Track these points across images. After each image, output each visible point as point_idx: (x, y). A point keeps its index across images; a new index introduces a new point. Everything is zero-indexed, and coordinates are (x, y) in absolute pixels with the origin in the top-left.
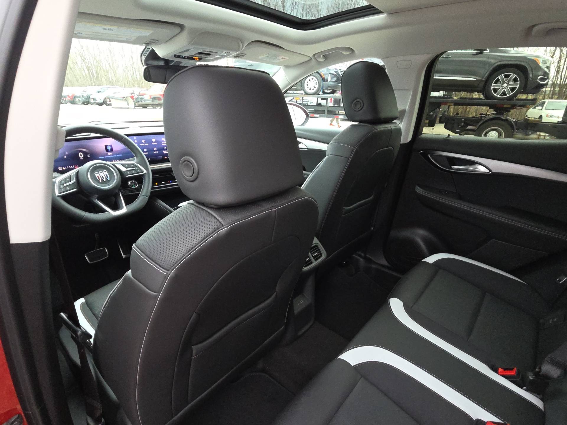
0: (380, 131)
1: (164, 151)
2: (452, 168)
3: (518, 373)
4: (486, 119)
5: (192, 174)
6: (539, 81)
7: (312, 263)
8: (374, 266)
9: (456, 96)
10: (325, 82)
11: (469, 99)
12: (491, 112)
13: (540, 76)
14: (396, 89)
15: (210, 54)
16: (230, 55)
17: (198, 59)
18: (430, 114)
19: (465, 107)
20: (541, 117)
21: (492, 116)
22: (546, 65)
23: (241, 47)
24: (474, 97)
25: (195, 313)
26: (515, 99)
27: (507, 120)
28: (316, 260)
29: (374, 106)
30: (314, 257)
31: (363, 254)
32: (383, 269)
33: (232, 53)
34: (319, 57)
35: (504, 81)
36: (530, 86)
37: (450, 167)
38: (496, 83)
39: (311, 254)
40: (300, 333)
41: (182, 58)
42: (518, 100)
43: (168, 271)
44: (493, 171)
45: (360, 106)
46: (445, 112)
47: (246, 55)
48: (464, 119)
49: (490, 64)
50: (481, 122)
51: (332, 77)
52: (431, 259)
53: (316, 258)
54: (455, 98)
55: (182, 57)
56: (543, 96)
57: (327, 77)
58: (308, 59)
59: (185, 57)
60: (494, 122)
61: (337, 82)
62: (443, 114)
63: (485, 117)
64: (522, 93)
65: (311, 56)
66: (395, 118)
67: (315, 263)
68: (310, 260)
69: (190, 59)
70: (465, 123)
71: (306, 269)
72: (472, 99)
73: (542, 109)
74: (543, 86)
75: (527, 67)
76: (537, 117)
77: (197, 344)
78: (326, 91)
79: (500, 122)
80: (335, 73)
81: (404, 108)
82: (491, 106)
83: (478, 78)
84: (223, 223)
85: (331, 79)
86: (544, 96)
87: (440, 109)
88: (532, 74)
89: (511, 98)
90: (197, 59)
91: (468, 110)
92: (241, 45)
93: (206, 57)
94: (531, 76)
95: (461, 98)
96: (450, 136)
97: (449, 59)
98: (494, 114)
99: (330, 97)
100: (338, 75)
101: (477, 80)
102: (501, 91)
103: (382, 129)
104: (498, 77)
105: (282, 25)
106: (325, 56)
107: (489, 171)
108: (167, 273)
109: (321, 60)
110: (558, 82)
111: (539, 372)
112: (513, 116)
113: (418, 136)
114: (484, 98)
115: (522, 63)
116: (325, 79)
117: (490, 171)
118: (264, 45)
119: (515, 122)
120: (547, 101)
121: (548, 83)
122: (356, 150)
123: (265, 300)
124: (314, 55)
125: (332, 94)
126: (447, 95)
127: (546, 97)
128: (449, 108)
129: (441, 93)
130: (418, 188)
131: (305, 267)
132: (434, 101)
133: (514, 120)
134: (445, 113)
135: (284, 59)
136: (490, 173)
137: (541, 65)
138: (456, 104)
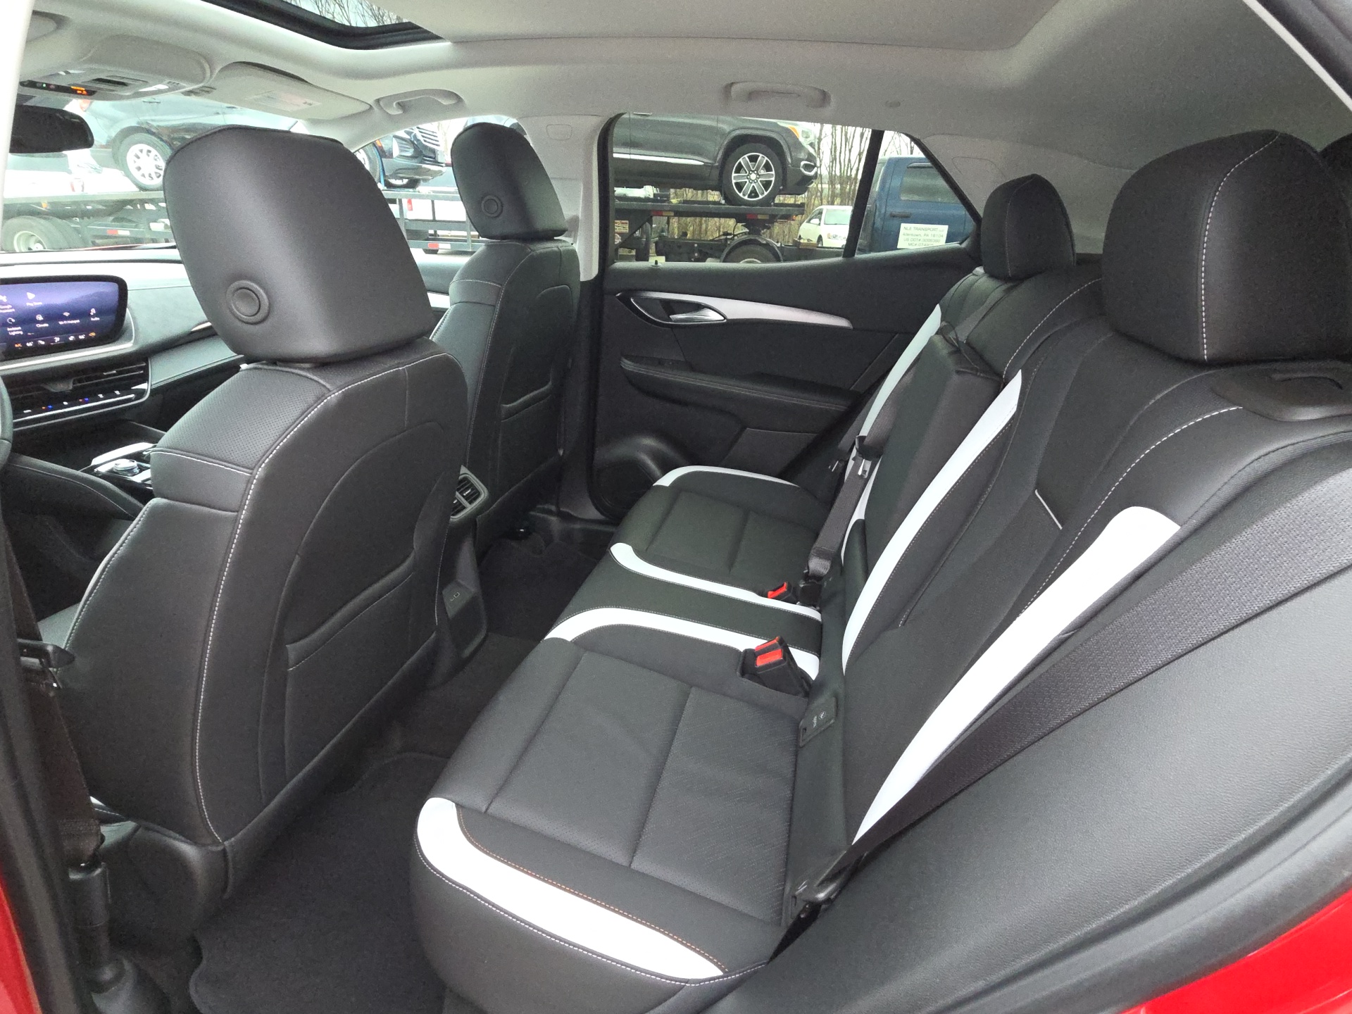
0: (541, 253)
1: (9, 329)
2: (671, 320)
3: (789, 588)
4: (734, 243)
5: (255, 313)
6: (802, 170)
7: (464, 508)
8: (577, 526)
9: (676, 197)
10: (386, 157)
11: (699, 202)
12: (741, 229)
13: (803, 160)
14: (554, 178)
15: (123, 84)
16: (180, 88)
17: (85, 92)
18: (635, 235)
19: (698, 219)
20: (820, 238)
21: (743, 237)
22: (808, 140)
23: (208, 74)
24: (711, 198)
25: (297, 556)
26: (772, 203)
27: (767, 245)
28: (471, 503)
29: (521, 208)
30: (467, 498)
31: (553, 508)
32: (596, 527)
33: (184, 85)
34: (389, 105)
35: (750, 170)
36: (791, 180)
37: (666, 316)
38: (739, 173)
39: (460, 493)
40: (467, 652)
41: (42, 88)
42: (777, 205)
43: (252, 469)
44: (729, 317)
45: (496, 206)
46: (663, 231)
47: (215, 91)
48: (698, 244)
49: (724, 135)
50: (727, 250)
51: (401, 147)
52: (667, 480)
53: (471, 499)
54: (674, 201)
55: (40, 85)
56: (819, 198)
57: (390, 146)
58: (364, 107)
59: (48, 85)
60: (745, 248)
61: (416, 160)
62: (660, 237)
63: (732, 239)
64: (782, 192)
65: (371, 102)
66: (561, 232)
67: (470, 508)
68: (459, 503)
69: (65, 92)
70: (700, 252)
71: (455, 518)
72: (708, 203)
73: (819, 224)
74: (809, 180)
75: (782, 142)
76: (815, 240)
77: (295, 641)
78: (393, 181)
79: (759, 248)
80: (409, 137)
81: (574, 214)
82: (740, 218)
83: (706, 161)
84: (328, 386)
85: (401, 151)
86: (821, 200)
87: (654, 226)
88: (792, 159)
89: (768, 201)
90: (82, 91)
91: (704, 226)
92: (207, 66)
93: (113, 91)
94: (790, 160)
95: (686, 202)
96: (659, 264)
97: (649, 118)
98: (745, 233)
99: (406, 196)
100: (416, 142)
101: (706, 165)
102: (748, 188)
103: (545, 250)
104: (738, 162)
105: (296, 32)
106: (401, 106)
107: (723, 318)
108: (251, 474)
109: (395, 111)
110: (838, 174)
111: (808, 572)
112: (777, 236)
113: (608, 266)
114: (723, 202)
115: (773, 135)
116: (385, 149)
117: (725, 318)
118: (261, 72)
119: (781, 248)
120: (825, 208)
121: (816, 173)
122: (506, 291)
123: (398, 566)
124: (378, 101)
125: (411, 190)
126: (661, 196)
127: (825, 201)
128: (668, 223)
129: (648, 191)
130: (626, 361)
131: (453, 515)
132: (637, 208)
133: (779, 245)
134: (664, 234)
135: (310, 104)
136: (725, 321)
137: (801, 139)
138: (679, 213)
